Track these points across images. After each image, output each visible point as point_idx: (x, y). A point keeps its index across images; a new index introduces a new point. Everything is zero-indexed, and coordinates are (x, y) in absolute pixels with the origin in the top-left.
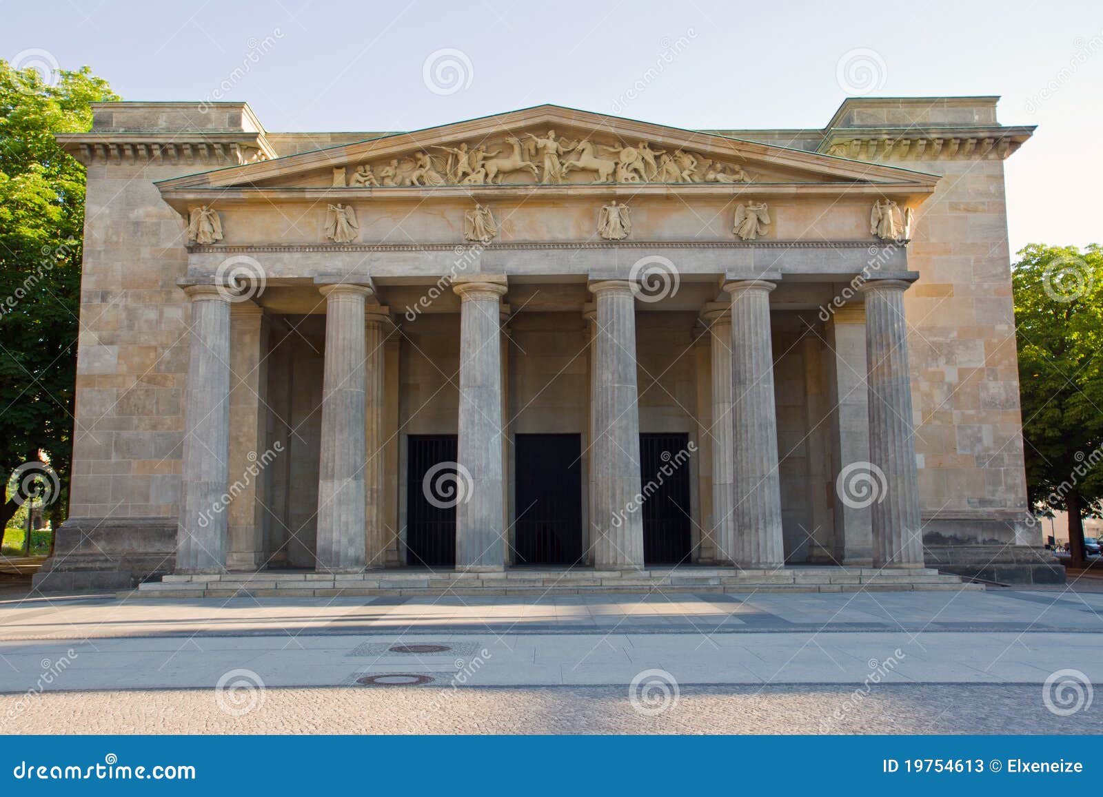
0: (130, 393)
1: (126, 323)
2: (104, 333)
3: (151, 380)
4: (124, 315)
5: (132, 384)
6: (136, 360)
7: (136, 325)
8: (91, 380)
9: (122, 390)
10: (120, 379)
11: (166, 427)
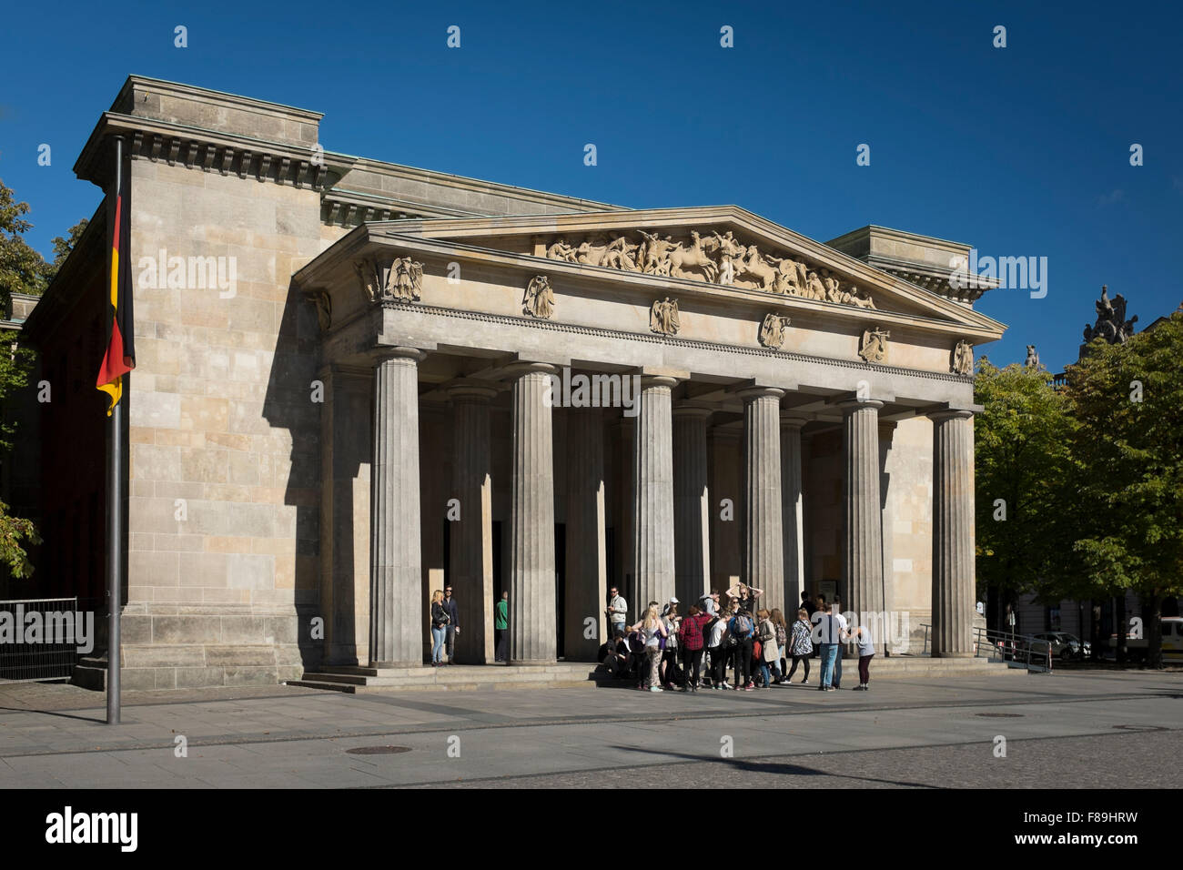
0: (197, 454)
1: (189, 367)
2: (163, 377)
3: (223, 440)
4: (186, 358)
5: (199, 441)
6: (204, 414)
7: (202, 371)
8: (148, 436)
9: (188, 451)
10: (185, 436)
11: (243, 497)
